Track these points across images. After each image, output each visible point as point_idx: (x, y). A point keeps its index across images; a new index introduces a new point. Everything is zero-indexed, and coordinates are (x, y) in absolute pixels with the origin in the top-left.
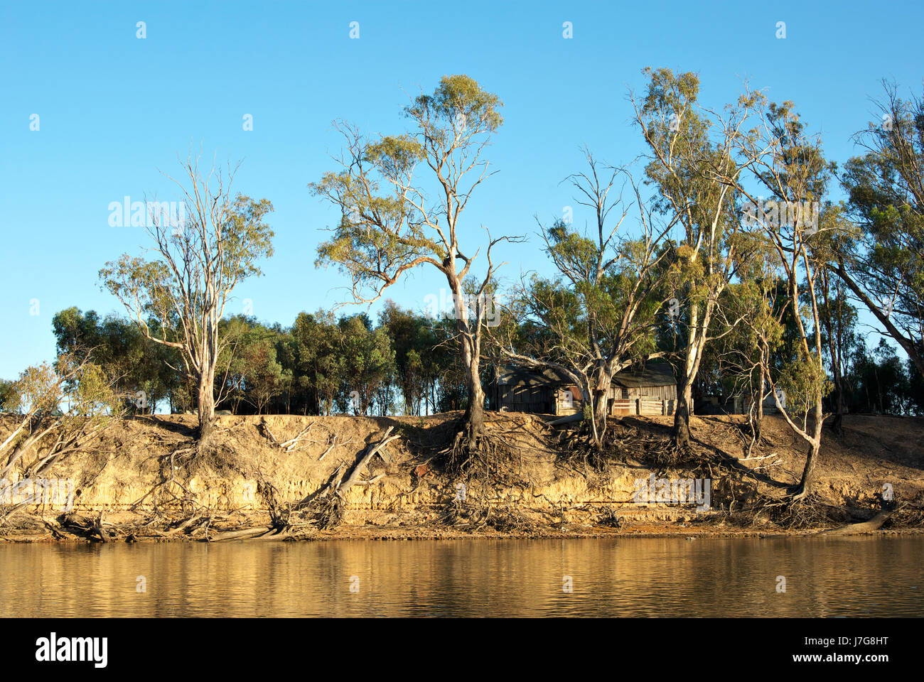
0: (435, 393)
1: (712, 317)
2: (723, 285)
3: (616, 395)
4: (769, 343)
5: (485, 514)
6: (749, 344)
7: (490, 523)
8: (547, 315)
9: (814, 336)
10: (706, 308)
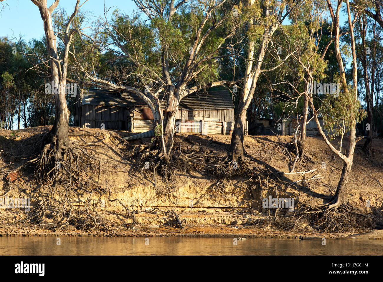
0: (26, 110)
1: (266, 52)
2: (277, 25)
3: (183, 116)
4: (313, 76)
5: (67, 215)
6: (297, 76)
7: (71, 223)
8: (126, 46)
9: (352, 71)
10: (261, 45)
